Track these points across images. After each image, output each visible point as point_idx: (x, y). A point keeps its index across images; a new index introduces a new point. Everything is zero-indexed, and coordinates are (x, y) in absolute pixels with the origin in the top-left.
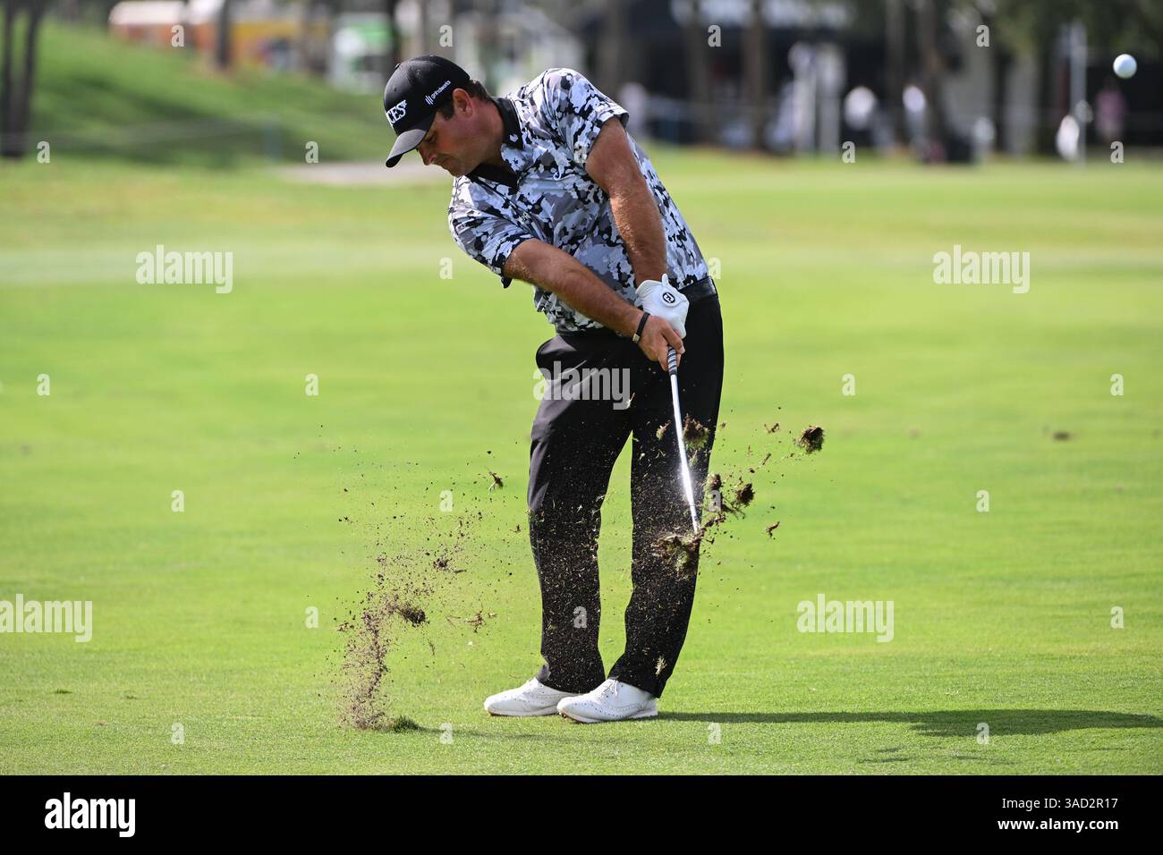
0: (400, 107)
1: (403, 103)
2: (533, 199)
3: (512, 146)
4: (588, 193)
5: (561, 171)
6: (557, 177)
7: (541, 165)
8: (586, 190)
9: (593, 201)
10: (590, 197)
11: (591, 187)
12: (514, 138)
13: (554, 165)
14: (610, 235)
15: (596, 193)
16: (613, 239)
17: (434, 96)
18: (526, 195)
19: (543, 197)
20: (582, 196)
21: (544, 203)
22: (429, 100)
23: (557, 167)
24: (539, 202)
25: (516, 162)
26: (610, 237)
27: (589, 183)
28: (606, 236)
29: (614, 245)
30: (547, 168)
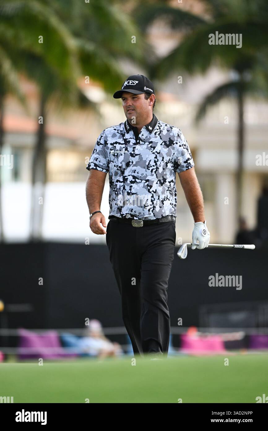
0: (135, 82)
1: (137, 82)
2: (136, 152)
3: (147, 129)
4: (151, 167)
5: (154, 151)
6: (151, 152)
7: (151, 144)
8: (152, 165)
9: (150, 170)
10: (151, 169)
11: (154, 166)
12: (150, 128)
13: (154, 148)
14: (151, 188)
15: (153, 169)
16: (151, 190)
17: (148, 89)
18: (136, 148)
19: (139, 155)
20: (149, 166)
21: (137, 157)
22: (145, 88)
23: (154, 149)
24: (136, 155)
25: (143, 135)
26: (150, 189)
27: (154, 164)
28: (149, 188)
29: (150, 192)
30: (151, 147)
